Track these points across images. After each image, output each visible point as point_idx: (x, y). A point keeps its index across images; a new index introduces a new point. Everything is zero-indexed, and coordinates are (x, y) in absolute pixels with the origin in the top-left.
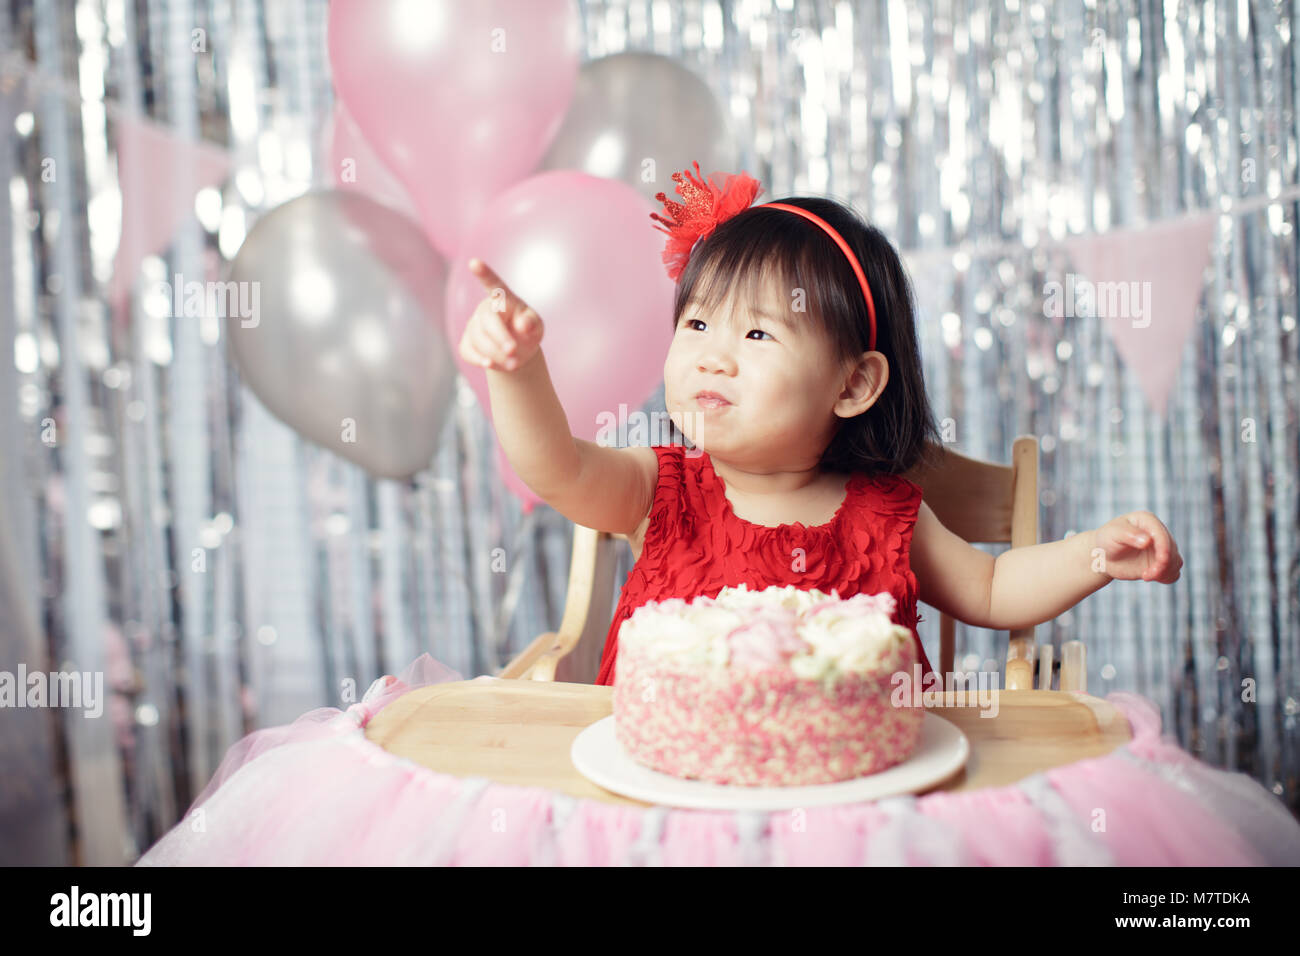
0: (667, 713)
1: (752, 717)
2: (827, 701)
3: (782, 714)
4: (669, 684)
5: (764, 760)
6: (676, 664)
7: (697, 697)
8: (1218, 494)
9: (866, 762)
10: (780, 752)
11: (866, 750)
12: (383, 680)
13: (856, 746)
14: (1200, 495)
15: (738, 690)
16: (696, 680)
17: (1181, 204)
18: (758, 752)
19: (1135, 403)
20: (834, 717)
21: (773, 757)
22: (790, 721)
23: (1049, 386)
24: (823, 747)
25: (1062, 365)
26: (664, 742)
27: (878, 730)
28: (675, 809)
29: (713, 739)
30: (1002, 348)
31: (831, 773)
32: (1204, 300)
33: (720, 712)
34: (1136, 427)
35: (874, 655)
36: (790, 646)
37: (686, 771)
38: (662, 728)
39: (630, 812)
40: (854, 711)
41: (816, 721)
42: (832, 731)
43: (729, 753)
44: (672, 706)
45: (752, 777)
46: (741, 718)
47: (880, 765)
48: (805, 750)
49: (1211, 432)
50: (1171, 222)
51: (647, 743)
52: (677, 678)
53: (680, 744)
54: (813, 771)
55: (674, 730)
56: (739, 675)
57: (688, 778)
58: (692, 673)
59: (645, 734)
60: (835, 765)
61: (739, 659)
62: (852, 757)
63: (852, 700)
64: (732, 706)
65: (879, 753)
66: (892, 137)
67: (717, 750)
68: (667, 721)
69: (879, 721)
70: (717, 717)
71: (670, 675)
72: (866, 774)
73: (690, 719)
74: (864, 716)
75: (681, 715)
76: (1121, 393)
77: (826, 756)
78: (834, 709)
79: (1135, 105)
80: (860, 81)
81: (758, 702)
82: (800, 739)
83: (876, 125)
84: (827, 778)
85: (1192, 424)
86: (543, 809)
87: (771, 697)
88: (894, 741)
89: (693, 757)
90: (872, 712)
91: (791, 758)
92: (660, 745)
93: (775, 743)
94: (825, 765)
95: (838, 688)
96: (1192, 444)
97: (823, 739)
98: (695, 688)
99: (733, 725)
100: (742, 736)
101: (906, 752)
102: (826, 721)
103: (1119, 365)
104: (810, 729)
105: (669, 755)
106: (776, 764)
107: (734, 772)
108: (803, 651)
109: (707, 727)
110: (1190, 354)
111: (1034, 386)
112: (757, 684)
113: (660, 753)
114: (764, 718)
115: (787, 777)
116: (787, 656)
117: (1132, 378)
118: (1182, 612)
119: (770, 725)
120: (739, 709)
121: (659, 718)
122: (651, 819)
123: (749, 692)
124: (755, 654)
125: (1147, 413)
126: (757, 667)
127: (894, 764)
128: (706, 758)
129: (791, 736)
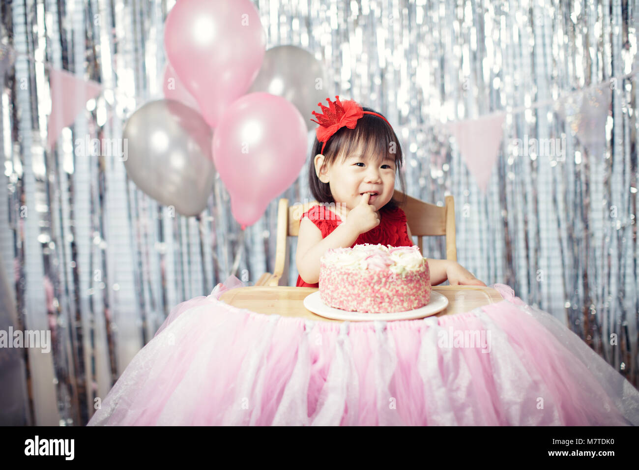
0: (345, 287)
1: (377, 287)
2: (403, 281)
3: (387, 287)
4: (345, 277)
5: (381, 303)
6: (349, 270)
7: (356, 281)
8: (505, 224)
9: (415, 304)
10: (387, 300)
11: (416, 299)
12: (218, 285)
13: (412, 298)
14: (499, 226)
15: (372, 278)
16: (356, 275)
17: (491, 110)
18: (379, 300)
19: (474, 189)
20: (405, 287)
21: (384, 302)
22: (390, 289)
23: (440, 182)
24: (402, 298)
25: (445, 173)
26: (343, 298)
27: (420, 292)
28: (351, 321)
29: (362, 296)
30: (420, 166)
31: (404, 308)
32: (502, 147)
33: (365, 286)
34: (474, 198)
35: (418, 266)
36: (389, 262)
37: (352, 308)
38: (342, 293)
39: (335, 324)
40: (412, 285)
41: (399, 288)
42: (405, 292)
43: (368, 301)
44: (347, 284)
45: (377, 310)
46: (373, 288)
47: (420, 305)
48: (396, 299)
49: (503, 199)
50: (488, 116)
51: (336, 299)
52: (349, 274)
53: (350, 298)
54: (398, 307)
55: (347, 293)
56: (372, 273)
57: (353, 311)
58: (354, 272)
59: (335, 295)
60: (406, 305)
61: (371, 267)
62: (411, 302)
63: (411, 281)
64: (370, 285)
65: (420, 301)
66: (377, 81)
67: (364, 300)
68: (345, 290)
69: (420, 289)
70: (364, 288)
71: (345, 274)
72: (415, 308)
73: (354, 289)
74: (415, 287)
75: (350, 288)
76: (468, 185)
77: (402, 301)
78: (405, 285)
79: (474, 70)
80: (365, 57)
81: (379, 282)
82: (394, 295)
83: (371, 77)
84: (403, 310)
85: (496, 198)
86: (302, 325)
87: (384, 280)
88: (424, 297)
89: (355, 303)
90: (418, 286)
91: (390, 303)
92: (342, 299)
93: (385, 296)
94: (402, 305)
95: (406, 277)
96: (495, 205)
97: (402, 295)
98: (356, 278)
99: (370, 290)
100: (373, 295)
101: (428, 301)
102: (403, 288)
103: (467, 173)
104: (397, 291)
105: (345, 302)
106: (385, 305)
107: (370, 308)
108: (393, 264)
109: (360, 292)
110: (494, 170)
111: (434, 181)
112: (378, 275)
113: (341, 302)
114: (381, 288)
115: (389, 309)
116: (388, 266)
117: (473, 179)
118: (492, 273)
119: (383, 290)
120: (372, 285)
121: (341, 289)
122: (343, 326)
123: (376, 278)
124: (377, 265)
125: (479, 193)
126: (378, 270)
127: (425, 305)
128: (359, 303)
129: (390, 294)
